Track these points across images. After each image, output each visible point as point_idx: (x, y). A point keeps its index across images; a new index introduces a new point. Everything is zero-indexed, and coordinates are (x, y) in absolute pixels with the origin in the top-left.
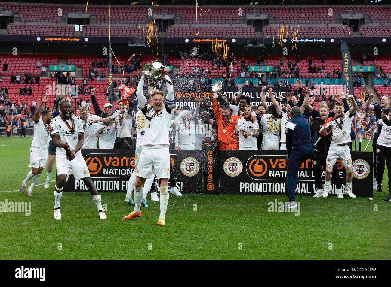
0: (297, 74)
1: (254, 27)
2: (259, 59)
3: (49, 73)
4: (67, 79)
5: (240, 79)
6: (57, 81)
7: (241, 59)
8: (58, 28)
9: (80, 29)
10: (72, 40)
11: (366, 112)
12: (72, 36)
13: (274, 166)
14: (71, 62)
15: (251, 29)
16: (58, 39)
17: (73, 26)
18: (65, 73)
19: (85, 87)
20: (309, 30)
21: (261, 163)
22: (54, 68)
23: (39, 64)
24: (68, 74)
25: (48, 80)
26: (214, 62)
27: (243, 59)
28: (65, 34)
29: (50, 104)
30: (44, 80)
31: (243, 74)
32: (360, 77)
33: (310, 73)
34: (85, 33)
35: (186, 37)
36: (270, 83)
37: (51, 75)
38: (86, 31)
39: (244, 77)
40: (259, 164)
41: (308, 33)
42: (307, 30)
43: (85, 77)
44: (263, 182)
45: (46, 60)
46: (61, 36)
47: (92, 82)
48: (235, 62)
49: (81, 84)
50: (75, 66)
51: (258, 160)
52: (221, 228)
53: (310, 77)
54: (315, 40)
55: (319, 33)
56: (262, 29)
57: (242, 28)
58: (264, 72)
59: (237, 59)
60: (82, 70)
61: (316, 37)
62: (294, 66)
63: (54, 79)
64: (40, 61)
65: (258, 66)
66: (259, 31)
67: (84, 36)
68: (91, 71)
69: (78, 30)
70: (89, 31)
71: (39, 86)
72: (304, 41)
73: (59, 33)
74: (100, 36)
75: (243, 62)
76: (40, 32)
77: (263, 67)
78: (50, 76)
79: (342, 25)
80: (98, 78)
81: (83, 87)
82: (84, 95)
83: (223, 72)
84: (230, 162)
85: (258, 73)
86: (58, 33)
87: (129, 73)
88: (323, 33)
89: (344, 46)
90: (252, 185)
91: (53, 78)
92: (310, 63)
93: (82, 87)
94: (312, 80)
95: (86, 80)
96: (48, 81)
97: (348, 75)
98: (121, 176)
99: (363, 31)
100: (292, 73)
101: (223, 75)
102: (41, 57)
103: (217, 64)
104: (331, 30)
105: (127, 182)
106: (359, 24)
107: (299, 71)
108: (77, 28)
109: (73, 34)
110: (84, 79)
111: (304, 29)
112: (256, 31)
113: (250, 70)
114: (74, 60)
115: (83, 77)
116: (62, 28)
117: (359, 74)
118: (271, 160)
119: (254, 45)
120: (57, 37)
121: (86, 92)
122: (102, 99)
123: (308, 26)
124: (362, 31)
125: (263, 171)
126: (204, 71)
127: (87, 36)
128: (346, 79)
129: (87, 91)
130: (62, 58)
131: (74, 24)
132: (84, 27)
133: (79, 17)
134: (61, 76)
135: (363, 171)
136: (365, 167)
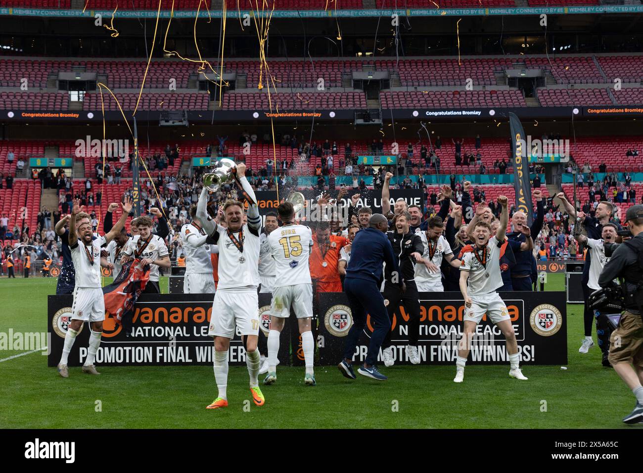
0: (436, 168)
1: (365, 92)
2: (374, 143)
3: (28, 171)
4: (59, 180)
5: (344, 178)
6: (41, 184)
8: (42, 96)
9: (79, 99)
10: (66, 115)
11: (550, 229)
12: (66, 110)
14: (65, 152)
15: (360, 96)
16: (43, 115)
17: (68, 93)
18: (55, 172)
19: (88, 193)
20: (454, 97)
22: (36, 162)
23: (11, 156)
24: (61, 172)
25: (28, 183)
26: (300, 150)
28: (54, 106)
29: (31, 223)
30: (21, 182)
31: (349, 169)
32: (538, 171)
33: (457, 166)
34: (88, 104)
35: (254, 109)
36: (394, 183)
37: (32, 174)
38: (90, 100)
39: (351, 174)
41: (453, 101)
42: (452, 96)
43: (88, 177)
45: (22, 150)
46: (48, 109)
47: (101, 185)
48: (335, 149)
49: (82, 187)
50: (71, 159)
53: (458, 172)
54: (464, 113)
55: (470, 101)
56: (378, 94)
57: (346, 94)
58: (383, 165)
59: (338, 145)
60: (84, 165)
61: (466, 107)
62: (431, 155)
63: (36, 180)
65: (372, 155)
66: (373, 99)
67: (87, 110)
68: (98, 167)
69: (77, 100)
70: (95, 101)
72: (446, 113)
73: (45, 105)
74: (113, 110)
75: (349, 150)
76: (14, 103)
77: (381, 157)
78: (30, 175)
79: (507, 88)
80: (111, 179)
81: (86, 194)
82: (87, 206)
83: (316, 166)
84: (335, 313)
85: (373, 167)
86: (42, 105)
87: (161, 169)
88: (477, 101)
89: (514, 122)
92: (458, 150)
93: (84, 193)
94: (461, 176)
95: (91, 182)
96: (26, 185)
97: (521, 168)
98: (156, 338)
99: (542, 97)
100: (428, 166)
101: (316, 171)
103: (306, 153)
104: (490, 95)
105: (165, 348)
106: (535, 86)
107: (439, 162)
108: (74, 96)
109: (68, 106)
110: (87, 180)
111: (447, 94)
112: (368, 99)
113: (359, 162)
114: (71, 149)
115: (85, 177)
116: (49, 97)
117: (537, 166)
119: (365, 121)
120: (41, 112)
121: (89, 202)
122: (118, 212)
123: (453, 89)
124: (540, 97)
126: (285, 165)
127: (91, 110)
128: (518, 175)
129: (91, 200)
130: (49, 145)
131: (71, 90)
132: (85, 94)
133: (77, 78)
134: (49, 176)
135: (551, 323)
136: (554, 316)
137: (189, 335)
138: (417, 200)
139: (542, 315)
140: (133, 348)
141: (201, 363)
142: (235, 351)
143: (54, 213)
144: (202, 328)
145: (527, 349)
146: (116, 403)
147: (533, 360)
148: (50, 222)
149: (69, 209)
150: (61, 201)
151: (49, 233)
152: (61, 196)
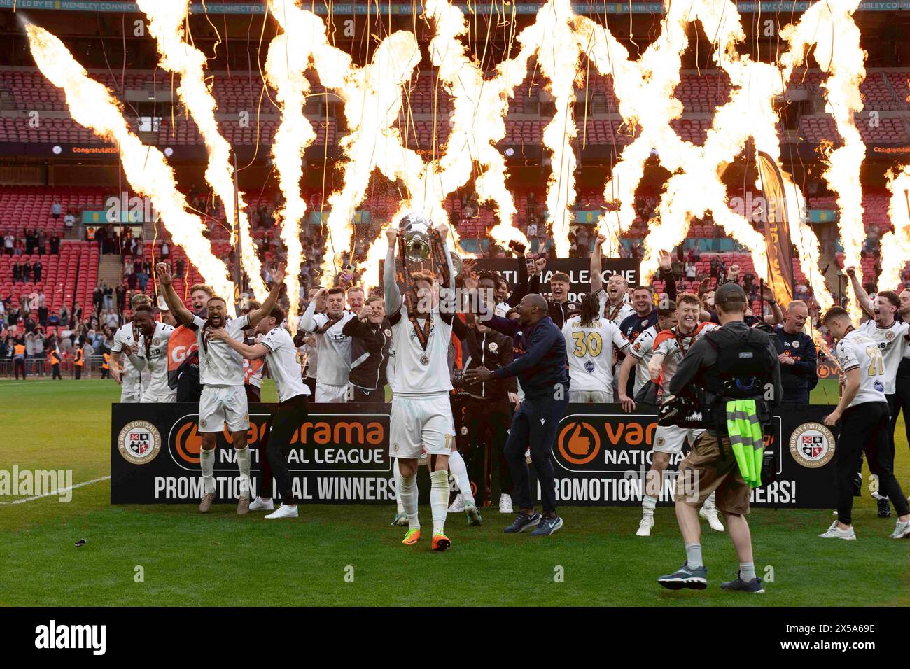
3: (80, 229)
4: (124, 242)
6: (99, 247)
7: (527, 194)
9: (152, 128)
13: (615, 440)
16: (102, 151)
17: (138, 120)
18: (118, 230)
19: (165, 260)
21: (584, 433)
22: (92, 216)
23: (57, 208)
24: (126, 231)
25: (80, 246)
26: (465, 202)
27: (532, 194)
29: (84, 302)
30: (70, 245)
31: (532, 229)
34: (165, 135)
37: (86, 233)
38: (168, 130)
39: (534, 236)
40: (580, 436)
43: (165, 239)
44: (590, 477)
45: (73, 199)
51: (579, 426)
52: (499, 583)
57: (530, 123)
58: (582, 224)
59: (518, 195)
63: (92, 243)
64: (60, 202)
67: (164, 143)
69: (149, 129)
70: (175, 131)
71: (59, 258)
74: (200, 144)
75: (533, 202)
76: (61, 133)
77: (579, 213)
78: (83, 235)
83: (486, 224)
87: (267, 227)
90: (566, 483)
91: (90, 240)
95: (168, 245)
96: (78, 248)
97: (776, 229)
99: (809, 130)
101: (485, 232)
102: (61, 191)
103: (472, 206)
106: (798, 114)
108: (147, 124)
110: (164, 243)
118: (608, 426)
120: (99, 146)
124: (806, 130)
125: (590, 451)
127: (170, 143)
130: (111, 193)
131: (141, 116)
132: (162, 121)
133: (150, 98)
134: (110, 236)
135: (820, 450)
136: (824, 439)
137: (308, 461)
138: (630, 274)
139: (807, 437)
140: (230, 479)
141: (325, 501)
142: (373, 484)
143: (117, 289)
144: (327, 451)
145: (785, 485)
146: (206, 556)
147: (794, 501)
148: (111, 301)
149: (138, 284)
150: (127, 272)
151: (109, 317)
152: (126, 265)
